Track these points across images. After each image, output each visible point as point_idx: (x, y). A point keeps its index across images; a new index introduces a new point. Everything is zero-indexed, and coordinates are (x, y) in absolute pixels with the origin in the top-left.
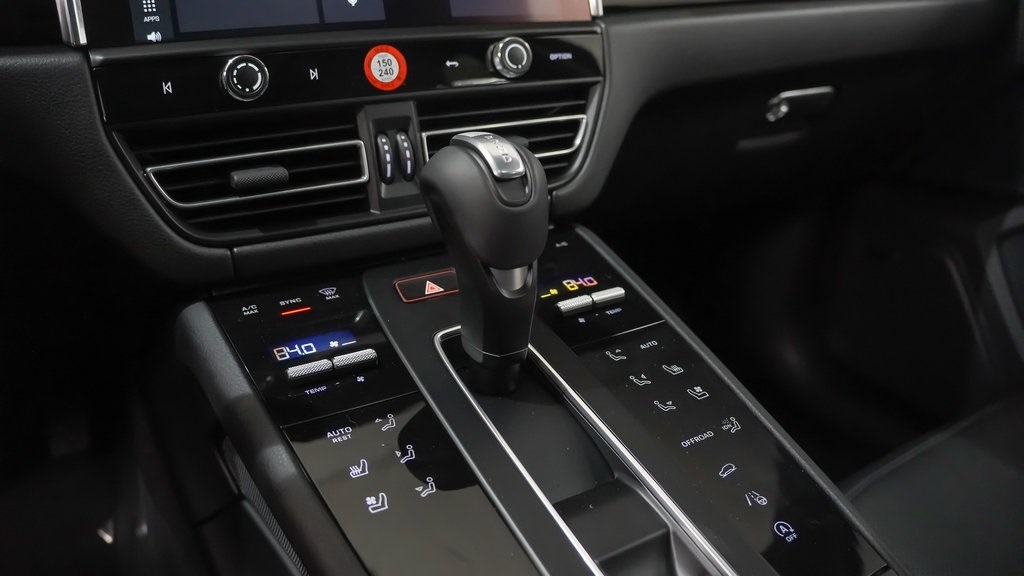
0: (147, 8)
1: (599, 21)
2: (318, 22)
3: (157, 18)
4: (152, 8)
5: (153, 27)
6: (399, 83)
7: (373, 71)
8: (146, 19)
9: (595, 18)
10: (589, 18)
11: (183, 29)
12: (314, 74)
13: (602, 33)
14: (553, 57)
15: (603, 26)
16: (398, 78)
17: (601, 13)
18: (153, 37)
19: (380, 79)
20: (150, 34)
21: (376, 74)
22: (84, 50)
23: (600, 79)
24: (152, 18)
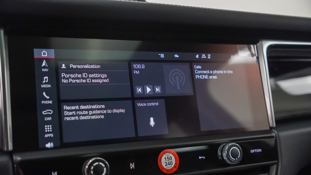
0: (47, 130)
1: (273, 130)
2: (135, 136)
3: (52, 135)
4: (50, 129)
5: (49, 140)
6: (176, 169)
7: (162, 163)
8: (46, 136)
9: (271, 128)
10: (268, 128)
11: (65, 140)
12: (132, 166)
13: (276, 137)
14: (252, 151)
15: (276, 132)
16: (175, 166)
17: (275, 125)
18: (49, 145)
19: (165, 167)
20: (47, 143)
21: (164, 165)
22: (10, 154)
23: (276, 161)
24: (49, 135)
